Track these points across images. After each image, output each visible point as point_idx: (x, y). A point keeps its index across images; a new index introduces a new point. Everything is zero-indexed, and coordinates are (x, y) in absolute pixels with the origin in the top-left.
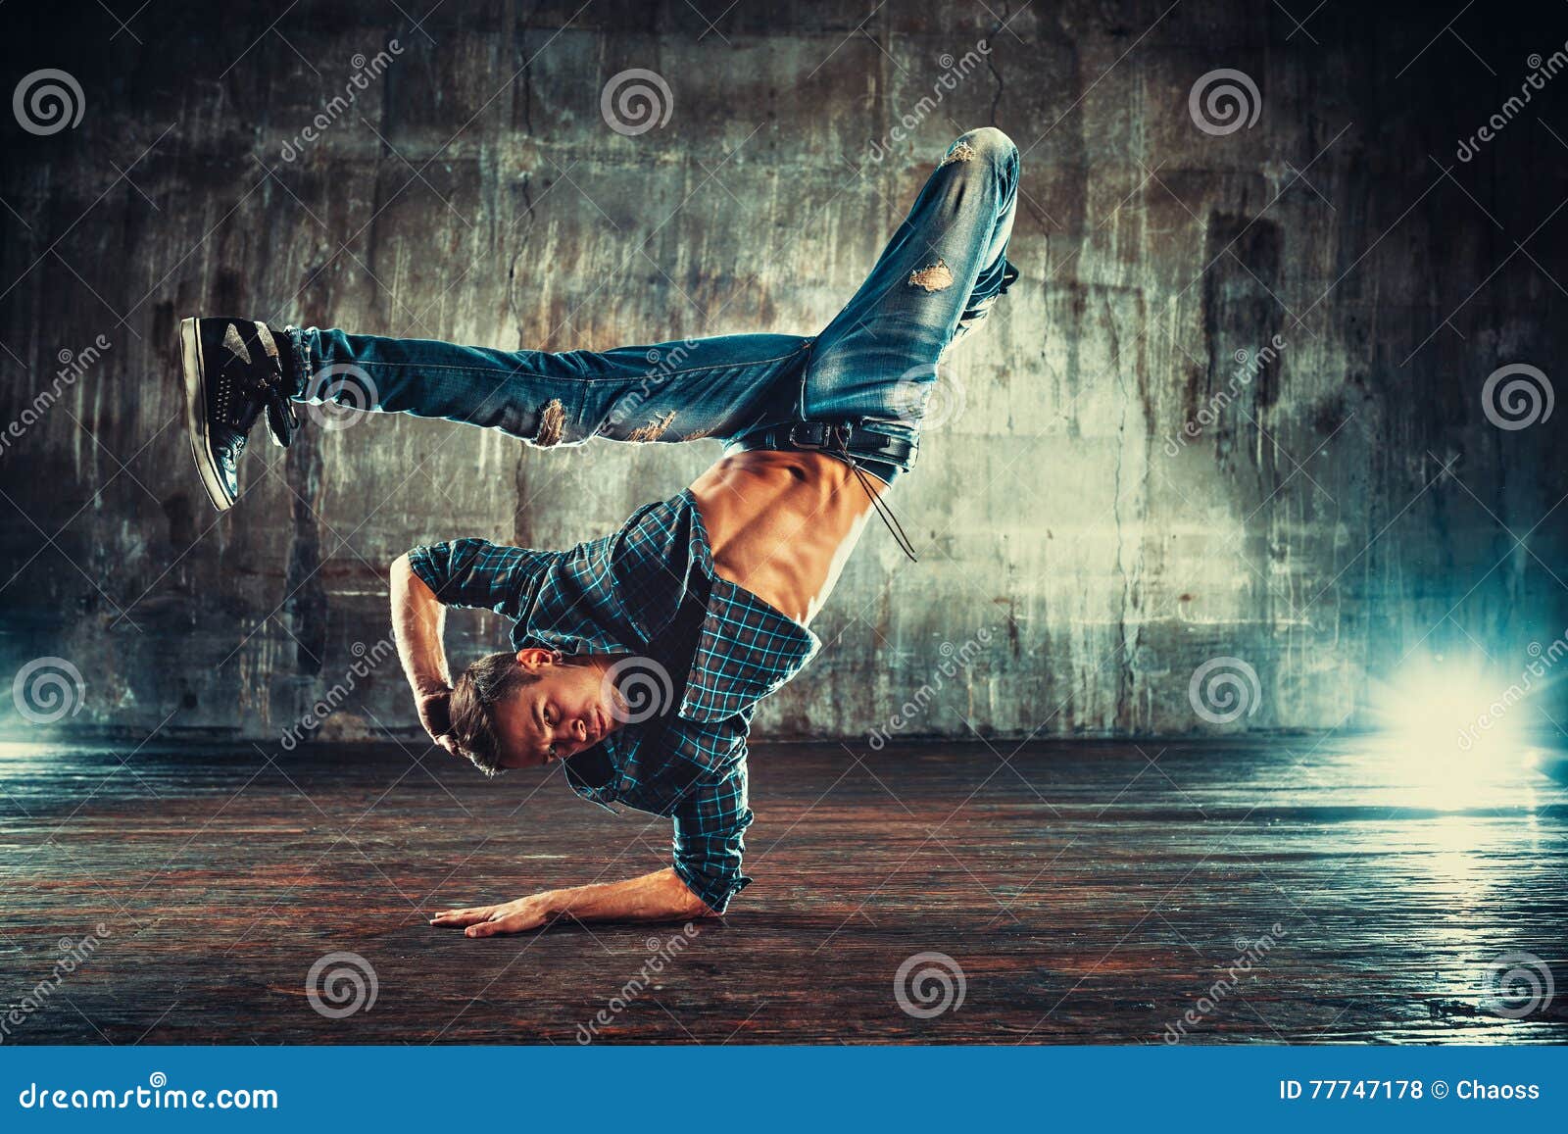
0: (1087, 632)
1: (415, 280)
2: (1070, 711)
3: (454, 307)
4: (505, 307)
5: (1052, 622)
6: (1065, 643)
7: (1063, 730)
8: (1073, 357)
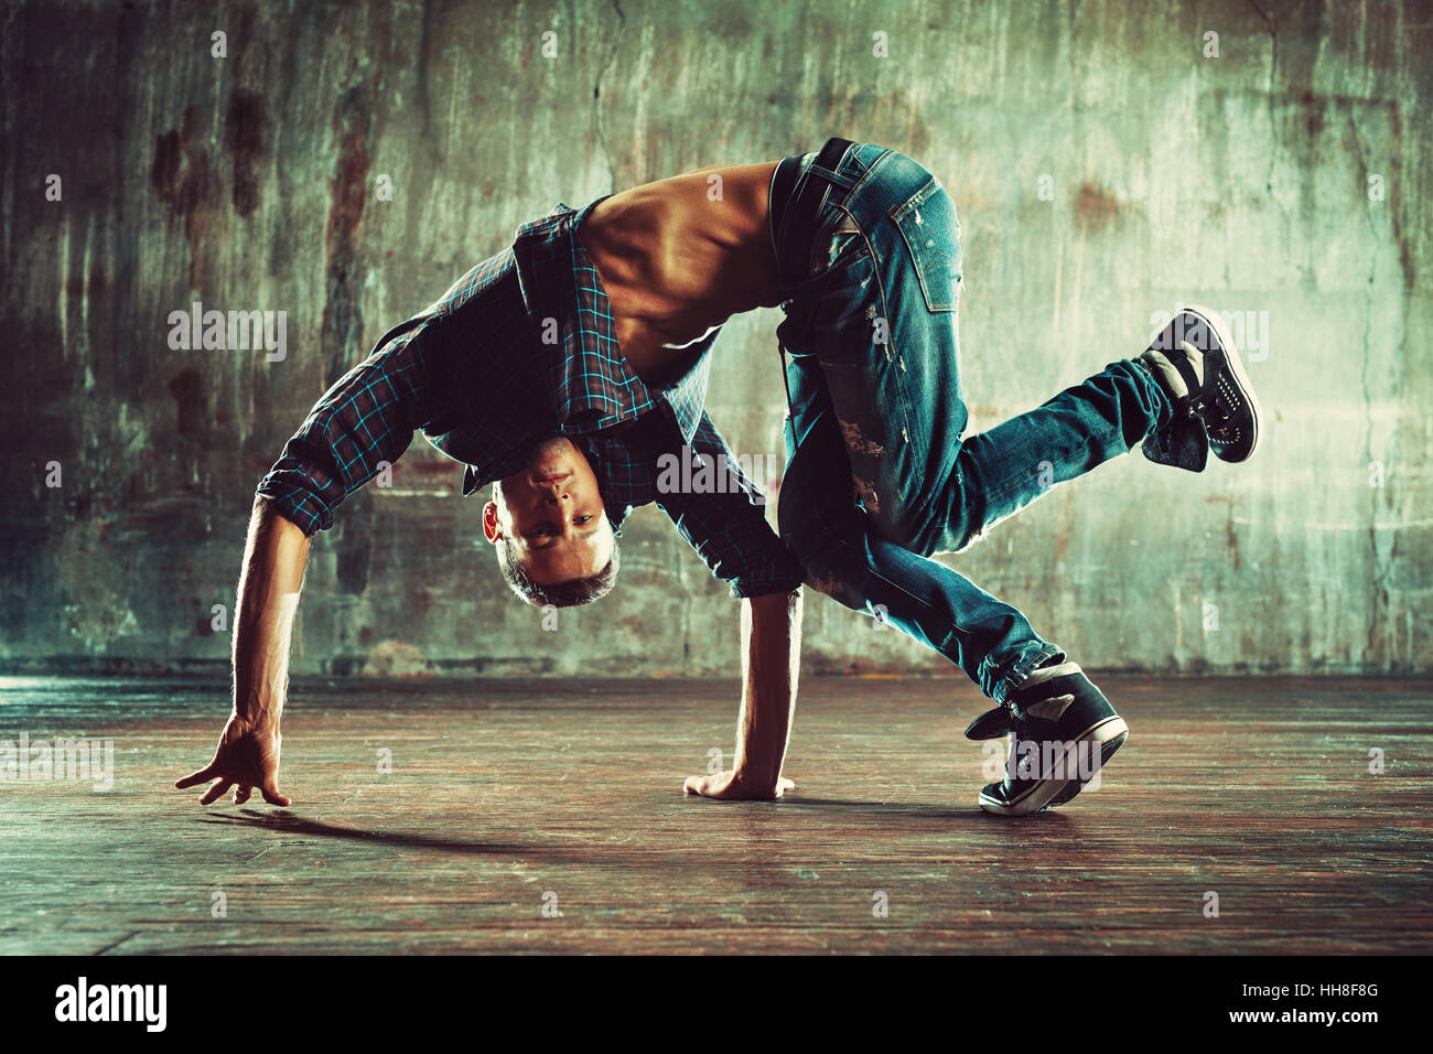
0: (1327, 539)
1: (478, 101)
2: (1306, 640)
3: (526, 135)
4: (592, 137)
5: (1282, 526)
6: (1299, 554)
7: (1297, 664)
8: (1307, 189)
